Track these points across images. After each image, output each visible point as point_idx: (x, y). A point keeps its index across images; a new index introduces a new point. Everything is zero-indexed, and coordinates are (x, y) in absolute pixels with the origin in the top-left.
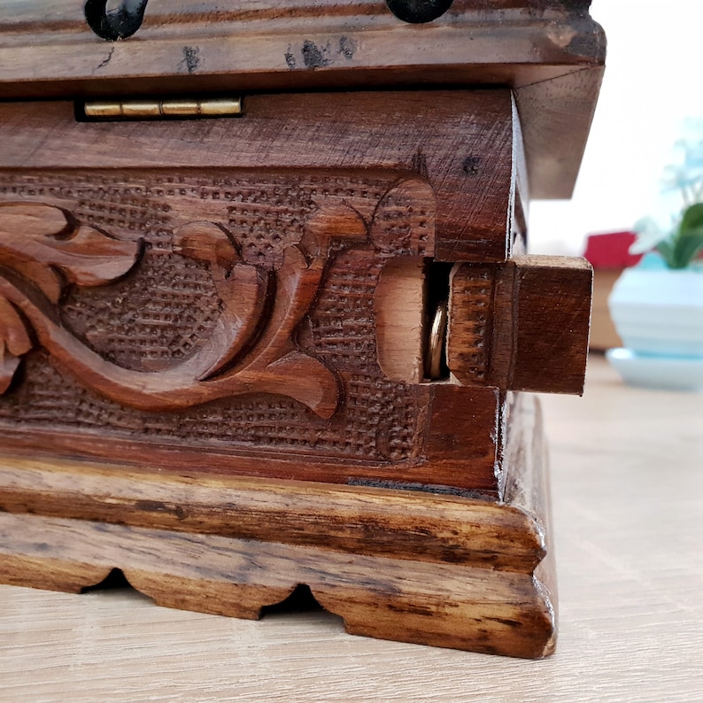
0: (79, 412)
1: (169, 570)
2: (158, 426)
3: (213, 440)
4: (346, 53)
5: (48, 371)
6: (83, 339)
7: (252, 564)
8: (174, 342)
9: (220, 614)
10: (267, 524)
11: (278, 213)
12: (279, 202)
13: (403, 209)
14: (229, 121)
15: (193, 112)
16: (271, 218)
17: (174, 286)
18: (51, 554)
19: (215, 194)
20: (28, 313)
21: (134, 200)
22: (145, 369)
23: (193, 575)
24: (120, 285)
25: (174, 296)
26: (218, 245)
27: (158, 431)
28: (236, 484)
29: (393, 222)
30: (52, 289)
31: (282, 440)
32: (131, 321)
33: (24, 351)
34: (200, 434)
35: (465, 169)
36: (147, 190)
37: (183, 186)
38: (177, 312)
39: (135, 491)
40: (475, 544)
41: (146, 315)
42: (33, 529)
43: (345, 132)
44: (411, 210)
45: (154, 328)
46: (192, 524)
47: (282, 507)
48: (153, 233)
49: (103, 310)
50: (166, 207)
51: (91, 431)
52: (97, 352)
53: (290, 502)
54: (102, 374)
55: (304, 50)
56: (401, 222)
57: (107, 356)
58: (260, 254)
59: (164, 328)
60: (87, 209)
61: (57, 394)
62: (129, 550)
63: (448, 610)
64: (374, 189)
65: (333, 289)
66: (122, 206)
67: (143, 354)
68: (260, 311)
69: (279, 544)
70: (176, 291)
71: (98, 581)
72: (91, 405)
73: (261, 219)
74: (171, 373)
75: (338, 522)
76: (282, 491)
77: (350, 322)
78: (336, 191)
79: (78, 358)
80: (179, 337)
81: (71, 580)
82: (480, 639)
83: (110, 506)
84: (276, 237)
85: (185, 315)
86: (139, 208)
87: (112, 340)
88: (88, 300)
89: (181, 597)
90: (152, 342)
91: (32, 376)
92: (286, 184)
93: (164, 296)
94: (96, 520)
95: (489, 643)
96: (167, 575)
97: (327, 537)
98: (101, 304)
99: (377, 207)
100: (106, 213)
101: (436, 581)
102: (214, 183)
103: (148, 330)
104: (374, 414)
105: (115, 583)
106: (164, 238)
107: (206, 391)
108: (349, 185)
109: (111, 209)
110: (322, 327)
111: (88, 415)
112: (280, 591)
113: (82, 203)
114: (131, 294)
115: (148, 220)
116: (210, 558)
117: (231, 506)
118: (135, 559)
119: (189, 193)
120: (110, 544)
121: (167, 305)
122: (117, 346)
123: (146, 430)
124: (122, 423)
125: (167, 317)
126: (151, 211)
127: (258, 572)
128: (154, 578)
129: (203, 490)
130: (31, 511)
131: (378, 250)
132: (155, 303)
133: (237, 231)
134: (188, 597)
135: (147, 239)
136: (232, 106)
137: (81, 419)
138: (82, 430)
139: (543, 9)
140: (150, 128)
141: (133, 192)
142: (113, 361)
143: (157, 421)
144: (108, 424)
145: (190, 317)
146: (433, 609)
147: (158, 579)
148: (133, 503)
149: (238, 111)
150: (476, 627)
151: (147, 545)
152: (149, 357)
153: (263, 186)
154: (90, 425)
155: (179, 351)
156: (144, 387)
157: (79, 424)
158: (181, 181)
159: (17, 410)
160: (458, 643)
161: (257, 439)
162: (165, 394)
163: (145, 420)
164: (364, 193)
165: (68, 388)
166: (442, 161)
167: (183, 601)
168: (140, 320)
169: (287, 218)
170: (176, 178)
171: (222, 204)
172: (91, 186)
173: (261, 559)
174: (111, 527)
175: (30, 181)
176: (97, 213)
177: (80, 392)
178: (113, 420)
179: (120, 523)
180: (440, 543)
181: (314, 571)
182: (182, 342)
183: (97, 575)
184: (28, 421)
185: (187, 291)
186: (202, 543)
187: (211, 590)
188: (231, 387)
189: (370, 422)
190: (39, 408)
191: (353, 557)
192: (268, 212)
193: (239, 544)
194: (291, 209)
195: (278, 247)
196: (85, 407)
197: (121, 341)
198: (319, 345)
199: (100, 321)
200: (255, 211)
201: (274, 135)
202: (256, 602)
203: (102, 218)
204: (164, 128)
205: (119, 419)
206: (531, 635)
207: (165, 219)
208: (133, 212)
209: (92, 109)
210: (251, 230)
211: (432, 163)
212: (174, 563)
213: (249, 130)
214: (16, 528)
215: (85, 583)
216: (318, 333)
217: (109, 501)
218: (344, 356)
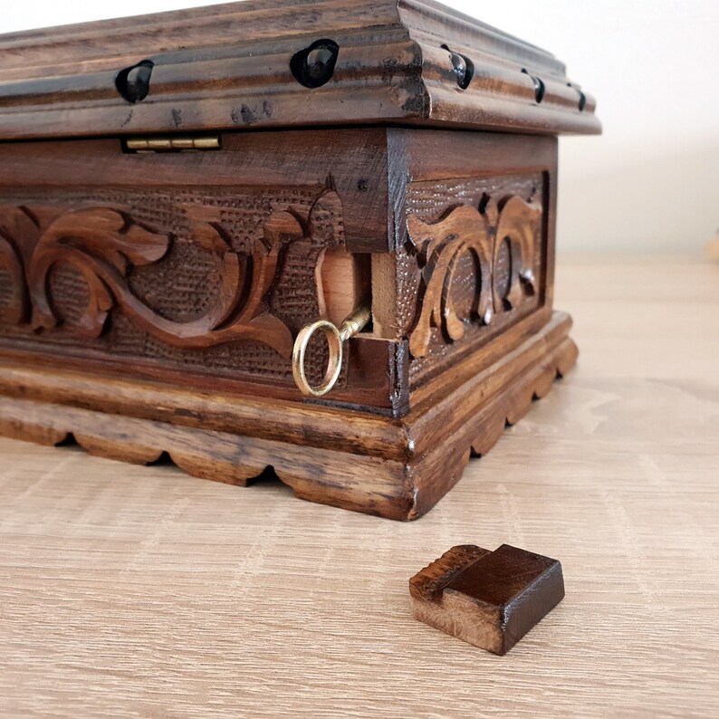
0: (146, 348)
1: (194, 453)
2: (193, 358)
3: (226, 369)
4: (267, 113)
5: (125, 319)
6: (143, 301)
7: (243, 452)
8: (197, 303)
9: (225, 482)
10: (249, 427)
11: (251, 215)
12: (251, 207)
13: (328, 213)
14: (213, 152)
15: (191, 146)
16: (247, 219)
17: (193, 265)
18: (129, 441)
19: (211, 202)
20: (108, 282)
21: (164, 206)
22: (181, 321)
23: (208, 457)
24: (161, 264)
25: (194, 272)
26: (214, 239)
27: (193, 362)
28: (232, 400)
29: (322, 222)
30: (121, 266)
31: (265, 371)
32: (170, 288)
33: (107, 308)
34: (218, 365)
35: (359, 187)
36: (171, 199)
37: (192, 196)
38: (196, 282)
39: (175, 402)
40: (369, 444)
41: (178, 285)
42: (119, 424)
43: (283, 160)
44: (332, 214)
45: (184, 294)
46: (209, 424)
47: (257, 416)
48: (178, 228)
49: (153, 280)
50: (184, 211)
51: (154, 361)
52: (151, 309)
53: (262, 413)
54: (154, 324)
55: (242, 111)
56: (327, 222)
57: (158, 311)
58: (242, 243)
59: (190, 294)
60: (136, 212)
61: (131, 335)
62: (173, 439)
63: (352, 486)
64: (308, 199)
65: (288, 269)
66: (158, 210)
67: (179, 310)
68: (242, 284)
69: (259, 439)
70: (194, 268)
71: (155, 459)
72: (153, 344)
73: (240, 219)
74: (195, 324)
75: (289, 428)
76: (258, 406)
77: (299, 292)
78: (285, 200)
79: (140, 313)
80: (199, 299)
81: (140, 458)
82: (370, 506)
83: (161, 411)
84: (250, 232)
85: (201, 285)
86: (168, 212)
87: (160, 301)
88: (144, 274)
89: (201, 470)
90: (184, 302)
91: (117, 323)
92: (254, 195)
93: (188, 271)
94: (154, 420)
95: (375, 509)
96: (194, 457)
97: (285, 436)
98: (152, 276)
99: (311, 211)
100: (148, 215)
101: (347, 468)
102: (211, 194)
103: (181, 294)
104: (319, 355)
105: (164, 460)
106: (184, 231)
107: (216, 337)
108: (293, 196)
109: (152, 212)
110: (284, 295)
111: (152, 350)
112: (258, 469)
113: (134, 207)
114: (168, 270)
115: (174, 219)
116: (219, 447)
117: (228, 414)
118: (176, 446)
119: (197, 201)
120: (162, 435)
121: (191, 277)
122: (163, 305)
123: (186, 361)
124: (171, 356)
125: (191, 286)
126: (175, 213)
127: (244, 457)
128: (185, 458)
129: (213, 403)
130: (118, 413)
131: (313, 242)
132: (184, 276)
133: (227, 227)
134: (206, 471)
135: (174, 232)
136: (213, 142)
137: (147, 352)
138: (148, 360)
139: (391, 76)
140: (167, 158)
141: (163, 200)
142: (162, 315)
143: (192, 355)
144: (163, 356)
145: (204, 286)
146: (344, 485)
147: (189, 458)
148: (173, 410)
149: (217, 145)
150: (368, 498)
151: (183, 437)
152: (183, 313)
153: (240, 196)
154: (153, 357)
155: (200, 309)
156: (179, 333)
157: (147, 356)
158: (191, 193)
159: (110, 346)
160: (358, 507)
161: (252, 370)
162: (192, 338)
163: (184, 354)
164: (302, 202)
165: (138, 332)
166: (344, 182)
167: (203, 473)
168: (175, 287)
169: (256, 219)
170: (187, 191)
171: (215, 208)
172: (138, 196)
173: (247, 449)
174: (164, 425)
175: (102, 192)
176: (144, 215)
177: (145, 335)
178: (166, 354)
179: (168, 422)
180: (349, 443)
181: (278, 457)
182: (201, 303)
183: (154, 455)
184: (117, 353)
185: (201, 269)
186: (215, 436)
187: (219, 467)
188: (229, 335)
189: (318, 361)
190: (123, 344)
191: (301, 449)
192: (245, 215)
193: (235, 438)
194: (258, 212)
195: (253, 238)
196: (149, 345)
197: (166, 301)
198: (283, 307)
199: (152, 288)
200: (237, 213)
201: (240, 163)
202: (244, 476)
203: (146, 218)
204: (174, 158)
205: (170, 353)
206: (400, 506)
207: (185, 219)
208: (164, 214)
209: (132, 144)
210: (235, 227)
211: (338, 182)
212: (198, 449)
213: (225, 158)
214: (109, 423)
215: (148, 460)
216: (281, 299)
217: (160, 408)
218: (299, 315)
